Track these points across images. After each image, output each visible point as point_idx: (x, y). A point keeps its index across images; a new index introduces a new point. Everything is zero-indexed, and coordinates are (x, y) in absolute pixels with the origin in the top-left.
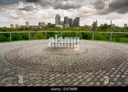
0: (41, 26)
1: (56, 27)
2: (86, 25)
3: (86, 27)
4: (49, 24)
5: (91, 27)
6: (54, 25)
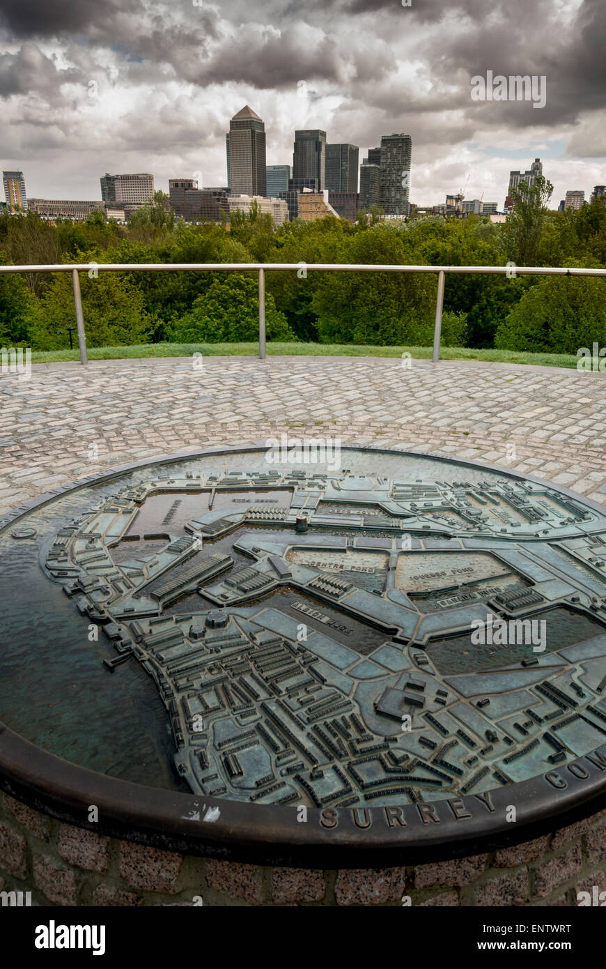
0: (120, 207)
1: (233, 209)
2: (459, 198)
3: (457, 213)
4: (182, 187)
5: (492, 209)
6: (219, 196)
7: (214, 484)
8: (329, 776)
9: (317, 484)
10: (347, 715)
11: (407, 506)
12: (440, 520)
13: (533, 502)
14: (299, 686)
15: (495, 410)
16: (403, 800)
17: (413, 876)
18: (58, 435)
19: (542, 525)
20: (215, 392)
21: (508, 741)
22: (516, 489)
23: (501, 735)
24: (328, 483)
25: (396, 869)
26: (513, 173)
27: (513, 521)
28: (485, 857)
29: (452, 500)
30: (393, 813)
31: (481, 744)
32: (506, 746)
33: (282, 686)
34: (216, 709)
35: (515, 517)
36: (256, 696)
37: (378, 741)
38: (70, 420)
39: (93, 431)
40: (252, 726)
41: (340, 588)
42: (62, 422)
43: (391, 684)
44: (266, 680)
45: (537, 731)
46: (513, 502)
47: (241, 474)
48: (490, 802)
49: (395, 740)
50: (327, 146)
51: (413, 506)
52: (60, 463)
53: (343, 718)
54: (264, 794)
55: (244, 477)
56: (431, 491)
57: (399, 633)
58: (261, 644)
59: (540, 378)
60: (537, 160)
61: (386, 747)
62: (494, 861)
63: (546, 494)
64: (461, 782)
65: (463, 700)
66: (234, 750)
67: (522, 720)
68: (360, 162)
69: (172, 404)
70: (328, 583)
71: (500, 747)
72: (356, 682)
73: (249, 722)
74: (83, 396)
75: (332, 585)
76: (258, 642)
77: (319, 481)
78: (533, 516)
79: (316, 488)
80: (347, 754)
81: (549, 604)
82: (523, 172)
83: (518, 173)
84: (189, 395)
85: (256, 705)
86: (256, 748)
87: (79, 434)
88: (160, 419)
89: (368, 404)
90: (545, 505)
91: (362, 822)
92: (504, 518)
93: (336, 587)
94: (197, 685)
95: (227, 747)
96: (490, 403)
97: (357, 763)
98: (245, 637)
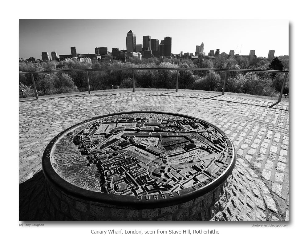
4: (115, 50)
7: (118, 121)
8: (140, 189)
9: (143, 121)
10: (146, 175)
11: (165, 125)
12: (173, 129)
13: (196, 124)
14: (135, 168)
15: (191, 103)
16: (158, 193)
17: (160, 211)
18: (82, 111)
19: (198, 129)
20: (122, 100)
21: (184, 179)
22: (192, 121)
23: (183, 178)
24: (146, 120)
25: (156, 209)
26: (197, 46)
27: (190, 128)
28: (178, 206)
29: (176, 124)
30: (155, 196)
31: (178, 180)
32: (183, 181)
33: (131, 168)
34: (114, 174)
35: (191, 128)
36: (124, 171)
37: (153, 180)
38: (86, 107)
39: (91, 110)
40: (123, 178)
41: (147, 145)
42: (83, 108)
43: (158, 167)
44: (127, 167)
45: (191, 177)
46: (191, 124)
47: (124, 119)
48: (179, 193)
49: (157, 180)
50: (151, 39)
51: (167, 125)
52: (83, 118)
53: (145, 175)
54: (124, 193)
55: (125, 119)
56: (171, 122)
57: (160, 155)
58: (126, 159)
59: (202, 95)
60: (203, 43)
61: (155, 182)
62: (180, 207)
63: (199, 122)
64: (172, 189)
65: (174, 170)
66: (118, 183)
67: (188, 174)
68: (159, 43)
69: (111, 103)
70: (144, 144)
71: (182, 181)
72: (149, 167)
73: (122, 177)
74: (89, 101)
75: (145, 144)
76: (125, 158)
77: (144, 120)
78: (195, 127)
79: (143, 122)
80: (145, 184)
81: (197, 147)
82: (199, 46)
83: (198, 46)
84: (116, 101)
85: (124, 173)
86: (123, 183)
87: (88, 111)
88: (108, 107)
89: (160, 102)
90: (199, 125)
91: (147, 198)
92: (188, 128)
93: (146, 145)
94: (110, 168)
95: (116, 183)
96: (190, 102)
97: (147, 186)
98: (122, 157)
